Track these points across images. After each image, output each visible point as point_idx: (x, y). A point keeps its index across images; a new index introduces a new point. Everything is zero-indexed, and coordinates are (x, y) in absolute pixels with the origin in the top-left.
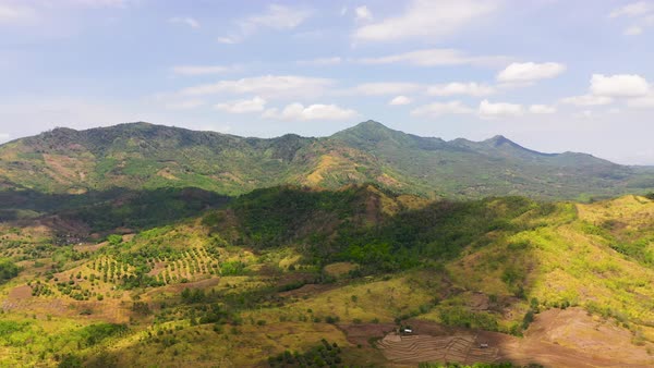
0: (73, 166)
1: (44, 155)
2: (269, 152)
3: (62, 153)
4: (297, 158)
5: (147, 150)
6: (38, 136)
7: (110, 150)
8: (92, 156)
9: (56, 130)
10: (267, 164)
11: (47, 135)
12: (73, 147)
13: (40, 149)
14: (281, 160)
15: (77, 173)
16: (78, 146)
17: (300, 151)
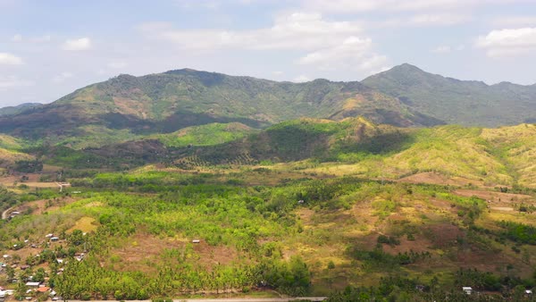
0: (136, 107)
1: (114, 98)
2: (300, 96)
3: (125, 96)
4: (325, 101)
5: (193, 93)
6: (107, 82)
7: (164, 93)
8: (149, 99)
9: (120, 76)
10: (298, 107)
11: (113, 81)
12: (134, 91)
13: (109, 92)
14: (310, 103)
15: (140, 112)
16: (138, 90)
17: (329, 95)
